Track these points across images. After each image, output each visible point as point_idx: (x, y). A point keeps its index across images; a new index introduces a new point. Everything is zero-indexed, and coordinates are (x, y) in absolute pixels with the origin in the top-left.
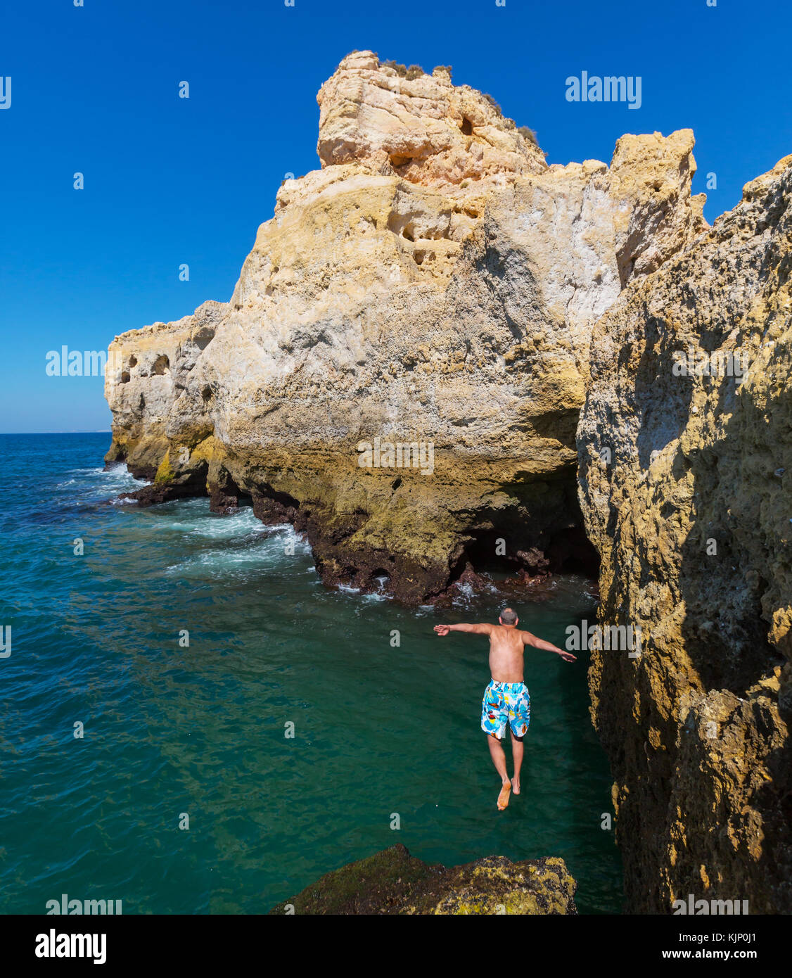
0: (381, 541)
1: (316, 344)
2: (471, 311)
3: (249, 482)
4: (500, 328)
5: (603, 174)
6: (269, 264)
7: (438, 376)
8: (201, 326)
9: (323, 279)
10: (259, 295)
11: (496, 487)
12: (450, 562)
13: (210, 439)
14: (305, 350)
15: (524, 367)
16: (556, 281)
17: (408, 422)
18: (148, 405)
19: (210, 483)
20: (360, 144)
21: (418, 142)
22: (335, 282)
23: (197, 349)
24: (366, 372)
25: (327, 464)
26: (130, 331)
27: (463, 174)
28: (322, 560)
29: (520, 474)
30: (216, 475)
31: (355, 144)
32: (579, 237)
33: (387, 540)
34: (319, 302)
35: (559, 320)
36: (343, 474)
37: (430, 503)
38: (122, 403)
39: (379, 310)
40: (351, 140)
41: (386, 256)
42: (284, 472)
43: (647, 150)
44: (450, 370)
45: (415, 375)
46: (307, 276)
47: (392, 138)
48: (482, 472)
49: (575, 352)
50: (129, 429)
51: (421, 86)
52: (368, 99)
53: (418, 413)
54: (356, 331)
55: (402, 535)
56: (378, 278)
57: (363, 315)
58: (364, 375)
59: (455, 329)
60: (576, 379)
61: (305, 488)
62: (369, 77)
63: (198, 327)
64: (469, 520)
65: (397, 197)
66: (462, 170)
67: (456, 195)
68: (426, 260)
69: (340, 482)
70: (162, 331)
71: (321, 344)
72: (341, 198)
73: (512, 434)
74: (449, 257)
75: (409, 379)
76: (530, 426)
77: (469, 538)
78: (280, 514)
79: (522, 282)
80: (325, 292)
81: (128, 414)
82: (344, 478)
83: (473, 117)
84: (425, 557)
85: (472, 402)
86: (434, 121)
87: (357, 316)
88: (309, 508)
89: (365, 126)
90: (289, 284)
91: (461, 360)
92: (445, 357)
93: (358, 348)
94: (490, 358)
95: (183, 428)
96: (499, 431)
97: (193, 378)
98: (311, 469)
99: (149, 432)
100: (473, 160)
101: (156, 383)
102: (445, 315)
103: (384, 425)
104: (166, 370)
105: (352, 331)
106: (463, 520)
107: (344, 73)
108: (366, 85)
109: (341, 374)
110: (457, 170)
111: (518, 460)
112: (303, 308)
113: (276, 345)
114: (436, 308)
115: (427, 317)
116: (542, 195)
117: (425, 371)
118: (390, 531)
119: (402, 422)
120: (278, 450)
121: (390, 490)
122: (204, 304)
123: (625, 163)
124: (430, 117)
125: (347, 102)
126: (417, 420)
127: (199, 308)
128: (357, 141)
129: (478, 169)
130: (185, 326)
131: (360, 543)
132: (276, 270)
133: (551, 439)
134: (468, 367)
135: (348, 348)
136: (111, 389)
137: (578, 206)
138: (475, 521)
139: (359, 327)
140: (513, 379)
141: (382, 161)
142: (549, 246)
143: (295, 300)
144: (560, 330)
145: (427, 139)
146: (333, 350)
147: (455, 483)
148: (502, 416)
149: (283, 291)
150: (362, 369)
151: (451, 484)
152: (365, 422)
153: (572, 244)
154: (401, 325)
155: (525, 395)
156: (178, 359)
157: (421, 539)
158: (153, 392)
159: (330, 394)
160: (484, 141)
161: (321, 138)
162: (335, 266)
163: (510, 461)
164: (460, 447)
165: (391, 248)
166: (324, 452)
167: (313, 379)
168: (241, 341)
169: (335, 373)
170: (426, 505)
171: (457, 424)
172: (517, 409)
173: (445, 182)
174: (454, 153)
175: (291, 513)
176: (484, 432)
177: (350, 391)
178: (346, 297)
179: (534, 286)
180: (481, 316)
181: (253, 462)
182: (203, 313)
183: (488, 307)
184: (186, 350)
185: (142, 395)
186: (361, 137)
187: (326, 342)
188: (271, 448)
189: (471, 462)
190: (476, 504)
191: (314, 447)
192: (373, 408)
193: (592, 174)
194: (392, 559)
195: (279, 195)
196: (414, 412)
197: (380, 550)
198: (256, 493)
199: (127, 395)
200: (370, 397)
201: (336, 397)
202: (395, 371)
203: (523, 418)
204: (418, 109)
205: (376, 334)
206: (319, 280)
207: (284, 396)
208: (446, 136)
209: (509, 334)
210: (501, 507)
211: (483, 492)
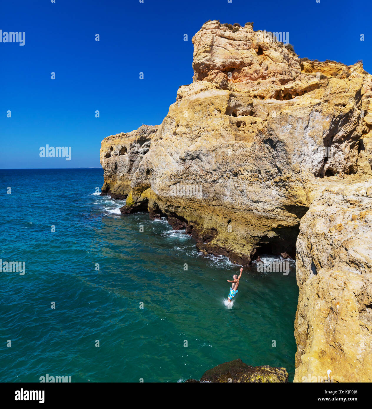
0: (223, 245)
1: (195, 159)
2: (261, 159)
3: (167, 211)
4: (273, 168)
5: (319, 105)
6: (174, 122)
7: (247, 182)
8: (141, 135)
9: (198, 133)
10: (170, 135)
11: (270, 229)
12: (251, 255)
13: (149, 189)
14: (190, 161)
15: (282, 186)
16: (297, 154)
17: (234, 198)
18: (119, 168)
19: (149, 208)
20: (212, 64)
21: (238, 62)
22: (204, 135)
23: (139, 145)
24: (217, 174)
25: (200, 208)
26: (110, 136)
27: (258, 76)
28: (200, 250)
29: (280, 225)
30: (152, 205)
31: (209, 65)
32: (307, 134)
33: (226, 245)
34: (197, 143)
35: (298, 170)
36: (206, 213)
37: (243, 232)
38: (108, 166)
39: (222, 150)
40: (208, 63)
41: (225, 126)
42: (182, 208)
43: (341, 88)
44: (252, 180)
45: (237, 180)
46: (191, 131)
47: (226, 60)
48: (264, 222)
49: (304, 183)
50: (111, 178)
51: (239, 35)
52: (215, 44)
53: (239, 195)
54: (213, 157)
55: (232, 243)
56: (222, 136)
57: (216, 151)
58: (215, 176)
59: (254, 164)
60: (303, 195)
61: (190, 216)
62: (216, 33)
63: (139, 136)
64: (259, 240)
65: (230, 100)
66: (258, 75)
67: (255, 88)
68: (242, 125)
69: (205, 216)
70: (123, 136)
71: (197, 159)
72: (206, 100)
73: (277, 210)
74: (251, 124)
75: (235, 180)
76: (284, 208)
77: (258, 246)
78: (180, 224)
79: (282, 153)
80: (199, 138)
81: (110, 171)
82: (207, 215)
83: (263, 47)
84: (241, 253)
85: (261, 195)
86: (245, 51)
87: (213, 151)
88: (192, 224)
89: (214, 56)
90: (184, 134)
91: (257, 177)
92: (250, 174)
93: (213, 164)
94: (268, 178)
95: (138, 184)
96: (272, 208)
97: (142, 165)
98: (193, 209)
99: (120, 180)
100: (263, 71)
101: (121, 159)
102: (250, 157)
103: (224, 196)
104: (125, 153)
105: (210, 156)
106: (256, 240)
107: (205, 31)
108: (214, 37)
109: (206, 173)
110: (255, 75)
111: (279, 220)
112: (190, 144)
113: (178, 157)
114: (247, 154)
115: (243, 157)
116: (292, 118)
117: (242, 179)
118: (227, 241)
119: (232, 197)
120: (179, 199)
121: (227, 223)
122: (142, 126)
123: (330, 93)
124: (243, 49)
125: (206, 46)
126: (238, 198)
127: (140, 128)
128: (210, 63)
129: (265, 75)
130: (133, 135)
131: (215, 244)
132: (178, 126)
133: (292, 214)
134: (259, 180)
135: (209, 163)
136: (103, 160)
137: (307, 122)
138: (261, 240)
139: (214, 155)
140: (278, 189)
141: (222, 78)
142: (294, 140)
143: (186, 140)
144: (297, 174)
145: (242, 60)
146: (202, 163)
147: (253, 225)
148: (273, 202)
149: (181, 136)
150: (215, 172)
151: (252, 225)
152: (216, 194)
153: (304, 138)
154: (232, 159)
155: (283, 196)
156: (131, 149)
157: (239, 246)
158: (121, 162)
159: (201, 180)
160: (268, 58)
161: (194, 61)
162: (203, 128)
163: (276, 220)
164: (255, 211)
165: (227, 123)
166: (198, 202)
167: (194, 173)
168: (163, 154)
169: (204, 172)
170: (242, 232)
171: (254, 202)
172: (279, 201)
173: (250, 81)
174: (254, 66)
175: (184, 224)
176: (266, 207)
177: (210, 180)
178: (208, 142)
179: (287, 156)
180: (265, 162)
181: (169, 203)
182: (141, 130)
183: (268, 159)
184: (134, 145)
185: (116, 163)
186: (212, 61)
187: (200, 159)
188: (176, 198)
189: (260, 218)
190: (262, 235)
191: (194, 200)
192: (220, 189)
193: (314, 106)
194: (228, 252)
195: (178, 93)
196: (237, 194)
197: (223, 248)
198: (169, 215)
199: (110, 163)
200: (218, 184)
201: (204, 182)
202: (229, 176)
203: (281, 205)
204: (238, 46)
205: (221, 160)
206: (197, 133)
207: (181, 178)
208: (251, 59)
209: (277, 171)
210: (272, 237)
211: (265, 230)
